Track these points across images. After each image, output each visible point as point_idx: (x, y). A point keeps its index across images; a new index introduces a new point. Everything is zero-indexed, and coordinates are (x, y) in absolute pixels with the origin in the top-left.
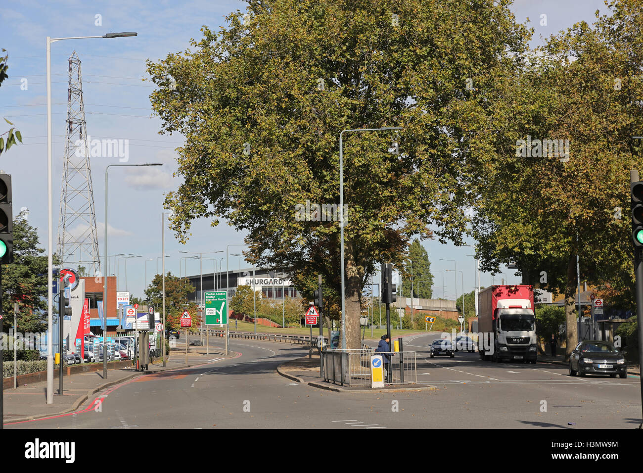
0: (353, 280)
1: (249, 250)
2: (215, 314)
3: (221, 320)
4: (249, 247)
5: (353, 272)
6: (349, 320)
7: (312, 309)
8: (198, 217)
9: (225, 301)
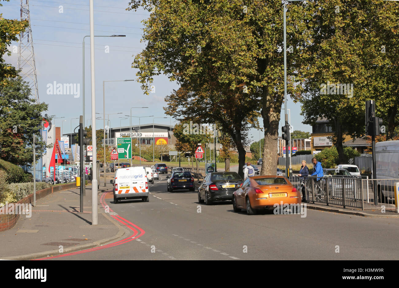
0: (274, 123)
1: (168, 106)
2: (123, 152)
3: (128, 156)
4: (168, 104)
5: (274, 117)
6: (270, 153)
7: (199, 148)
8: (158, 74)
9: (130, 144)
